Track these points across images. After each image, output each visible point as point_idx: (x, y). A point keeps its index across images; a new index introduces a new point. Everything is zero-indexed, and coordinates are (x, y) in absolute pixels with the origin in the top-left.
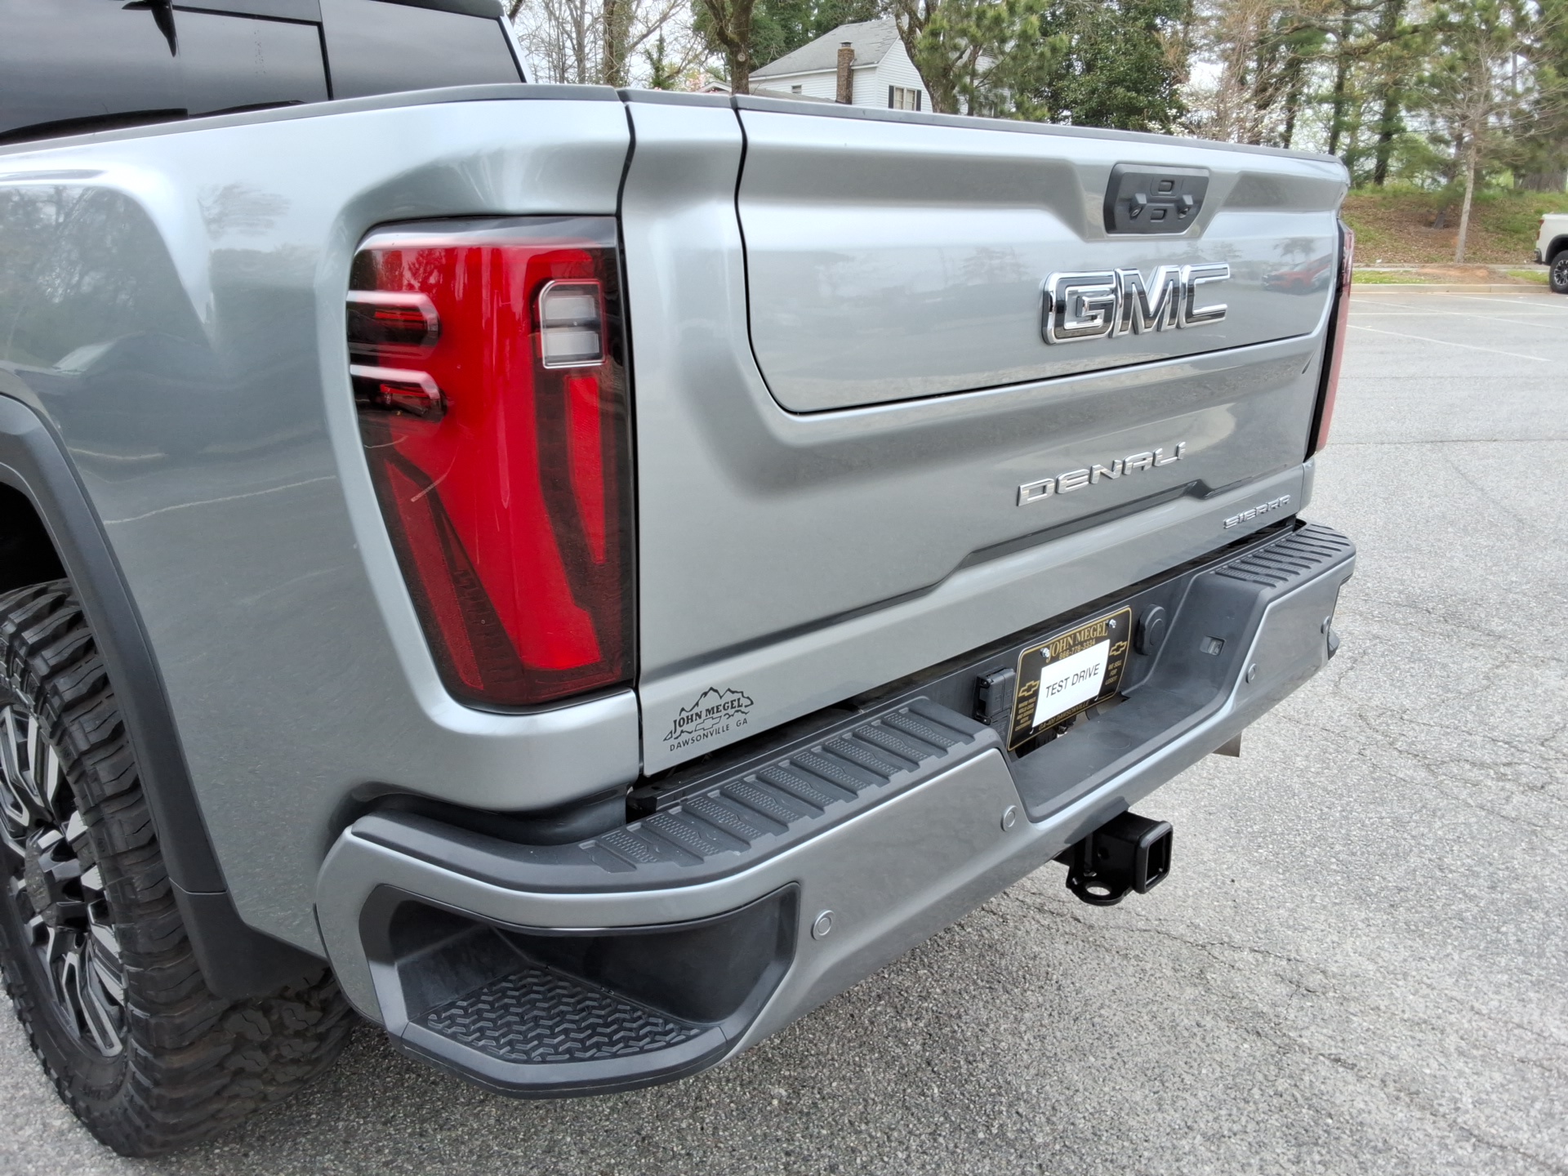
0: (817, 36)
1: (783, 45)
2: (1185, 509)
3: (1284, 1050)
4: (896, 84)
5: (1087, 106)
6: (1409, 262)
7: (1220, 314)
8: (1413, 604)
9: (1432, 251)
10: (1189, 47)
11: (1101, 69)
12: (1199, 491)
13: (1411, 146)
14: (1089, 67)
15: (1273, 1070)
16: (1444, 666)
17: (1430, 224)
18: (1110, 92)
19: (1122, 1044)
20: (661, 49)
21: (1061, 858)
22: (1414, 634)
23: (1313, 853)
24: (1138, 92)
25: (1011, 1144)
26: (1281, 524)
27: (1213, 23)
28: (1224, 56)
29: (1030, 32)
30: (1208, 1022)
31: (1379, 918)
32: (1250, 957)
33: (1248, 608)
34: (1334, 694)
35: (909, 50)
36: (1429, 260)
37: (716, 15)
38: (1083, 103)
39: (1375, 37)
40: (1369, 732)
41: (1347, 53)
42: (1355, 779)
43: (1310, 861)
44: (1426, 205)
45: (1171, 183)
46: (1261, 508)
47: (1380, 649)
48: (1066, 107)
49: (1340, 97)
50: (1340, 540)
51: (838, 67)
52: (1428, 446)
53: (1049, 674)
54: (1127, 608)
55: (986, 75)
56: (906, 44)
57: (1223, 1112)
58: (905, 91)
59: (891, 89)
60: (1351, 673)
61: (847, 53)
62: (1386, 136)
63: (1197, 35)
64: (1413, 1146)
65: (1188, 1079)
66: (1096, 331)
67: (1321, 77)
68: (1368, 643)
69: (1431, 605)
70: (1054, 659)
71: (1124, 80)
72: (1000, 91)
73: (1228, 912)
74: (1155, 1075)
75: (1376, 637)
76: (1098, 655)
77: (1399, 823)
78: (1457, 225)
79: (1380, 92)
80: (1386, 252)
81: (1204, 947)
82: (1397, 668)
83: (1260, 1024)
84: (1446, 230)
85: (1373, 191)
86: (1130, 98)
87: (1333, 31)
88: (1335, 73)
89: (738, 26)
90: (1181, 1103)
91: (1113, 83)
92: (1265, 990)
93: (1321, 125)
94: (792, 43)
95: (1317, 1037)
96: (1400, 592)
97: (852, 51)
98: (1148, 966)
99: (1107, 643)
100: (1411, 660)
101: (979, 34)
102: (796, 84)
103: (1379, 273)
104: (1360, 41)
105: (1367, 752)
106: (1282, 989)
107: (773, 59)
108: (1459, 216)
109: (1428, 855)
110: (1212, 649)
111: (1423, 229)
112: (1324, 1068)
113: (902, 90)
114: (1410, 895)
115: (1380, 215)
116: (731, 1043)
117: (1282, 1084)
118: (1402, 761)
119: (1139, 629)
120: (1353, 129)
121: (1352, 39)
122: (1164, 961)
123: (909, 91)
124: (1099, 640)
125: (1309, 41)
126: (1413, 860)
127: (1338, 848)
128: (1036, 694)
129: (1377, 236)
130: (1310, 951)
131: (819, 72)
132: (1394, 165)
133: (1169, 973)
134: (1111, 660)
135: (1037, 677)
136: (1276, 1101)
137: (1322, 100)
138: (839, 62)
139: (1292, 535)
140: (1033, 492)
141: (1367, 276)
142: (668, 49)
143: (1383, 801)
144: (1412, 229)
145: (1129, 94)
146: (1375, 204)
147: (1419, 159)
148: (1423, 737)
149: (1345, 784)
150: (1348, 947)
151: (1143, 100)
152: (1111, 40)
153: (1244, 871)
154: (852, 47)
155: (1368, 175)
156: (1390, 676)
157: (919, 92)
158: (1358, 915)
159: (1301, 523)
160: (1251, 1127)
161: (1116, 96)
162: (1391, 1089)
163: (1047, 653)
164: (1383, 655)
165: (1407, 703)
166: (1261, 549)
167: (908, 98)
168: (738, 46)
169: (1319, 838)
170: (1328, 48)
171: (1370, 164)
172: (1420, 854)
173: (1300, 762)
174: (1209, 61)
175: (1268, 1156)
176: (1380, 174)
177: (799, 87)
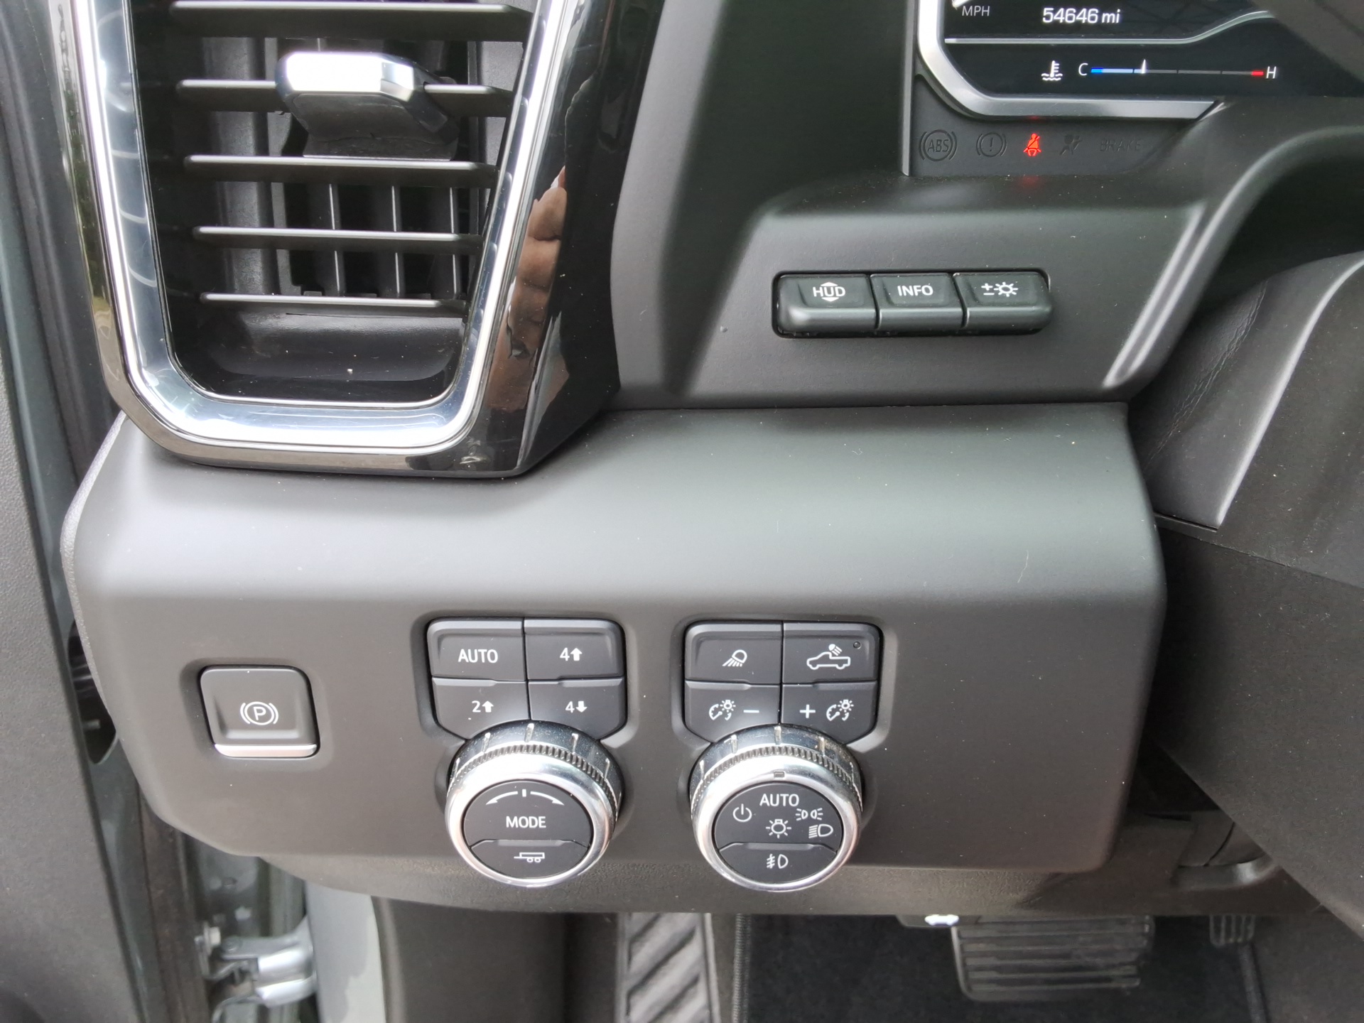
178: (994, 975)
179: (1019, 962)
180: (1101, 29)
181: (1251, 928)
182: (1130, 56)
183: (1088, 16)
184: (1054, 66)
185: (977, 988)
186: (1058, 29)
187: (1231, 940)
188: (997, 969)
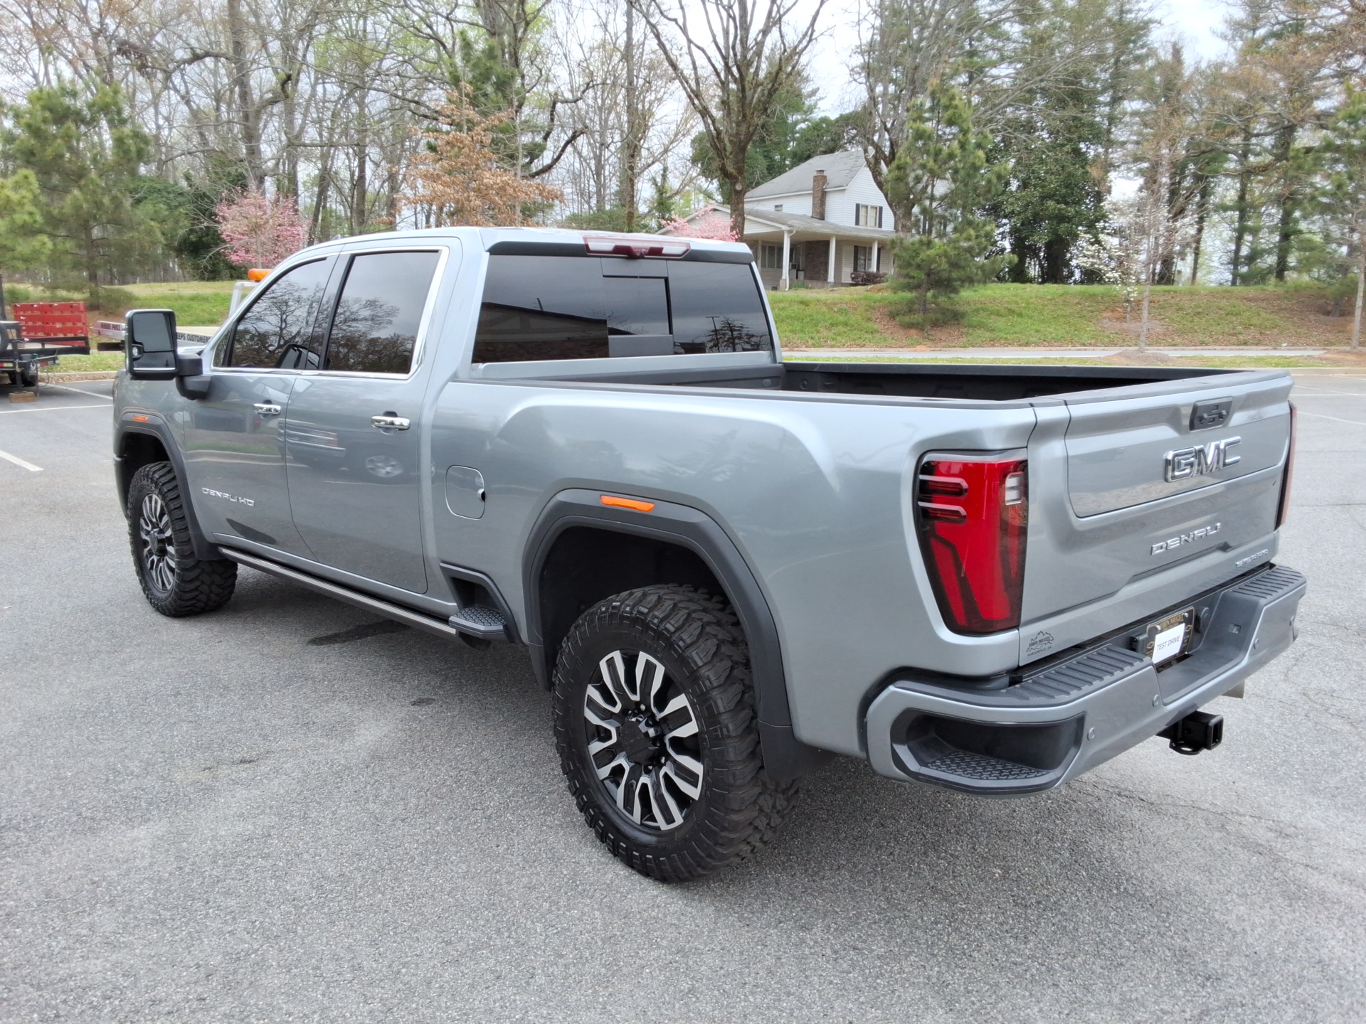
0: (794, 165)
1: (765, 171)
2: (1217, 557)
3: (1278, 860)
4: (862, 202)
5: (1022, 216)
6: (1311, 345)
7: (1237, 462)
8: (1335, 623)
9: (1331, 336)
10: (1109, 166)
11: (1035, 186)
12: (1225, 548)
13: (1308, 246)
14: (1025, 185)
15: (1271, 870)
16: (1359, 664)
17: (1328, 313)
18: (1043, 205)
19: (1184, 856)
20: (664, 177)
21: (1162, 734)
22: (1337, 643)
23: (1281, 770)
24: (1067, 203)
25: (1133, 896)
26: (1263, 566)
27: (1130, 146)
28: (1141, 172)
29: (978, 163)
30: (1231, 847)
31: (1326, 802)
32: (1251, 819)
33: (1253, 610)
34: (1285, 681)
35: (875, 178)
36: (1328, 343)
37: (719, 155)
38: (1019, 213)
39: (1271, 158)
40: (1310, 703)
41: (1248, 171)
42: (1304, 729)
43: (1280, 773)
44: (1324, 296)
45: (1217, 406)
46: (1253, 556)
47: (1314, 652)
48: (1005, 217)
49: (1243, 206)
50: (1297, 575)
51: (813, 189)
52: (1339, 508)
53: (1159, 639)
54: (1192, 608)
55: (942, 198)
56: (873, 173)
57: (1247, 885)
58: (869, 208)
59: (858, 206)
60: (1295, 668)
61: (820, 179)
62: (1285, 237)
63: (1116, 155)
64: (1353, 902)
65: (1224, 872)
66: (1186, 475)
67: (1226, 190)
68: (1305, 649)
69: (1347, 624)
70: (1161, 631)
71: (1054, 195)
72: (955, 211)
73: (1234, 798)
74: (1206, 869)
75: (1310, 645)
76: (1179, 631)
77: (1334, 754)
78: (1352, 313)
79: (1280, 200)
80: (1291, 337)
81: (1222, 814)
82: (1327, 665)
83: (1261, 849)
84: (1342, 318)
85: (1276, 286)
86: (1059, 209)
87: (1235, 153)
88: (1238, 185)
89: (736, 163)
90: (1222, 881)
91: (1044, 198)
92: (1261, 834)
93: (1226, 225)
94: (774, 170)
95: (1294, 855)
96: (1325, 615)
97: (825, 177)
98: (1191, 823)
99: (1183, 625)
100: (1336, 659)
101: (936, 167)
102: (778, 203)
103: (1286, 358)
104: (1259, 159)
105: (1311, 715)
106: (1271, 835)
107: (758, 184)
108: (1353, 306)
109: (1354, 770)
110: (1235, 631)
111: (1322, 317)
112: (1301, 869)
113: (867, 207)
114: (1344, 791)
115: (1284, 306)
116: (1058, 779)
117: (1277, 874)
118: (1334, 720)
119: (1197, 619)
120: (1255, 232)
121: (1252, 158)
122: (1199, 820)
123: (872, 207)
124: (1180, 623)
125: (1214, 160)
126: (1345, 774)
127: (1297, 766)
128: (1153, 649)
129: (1281, 323)
130: (1285, 817)
131: (797, 194)
132: (1292, 260)
133: (1204, 826)
134: (1186, 634)
135: (1154, 640)
136: (1275, 882)
137: (1225, 208)
138: (814, 186)
139: (1269, 571)
140: (1158, 548)
141: (1276, 360)
142: (670, 176)
143: (1323, 742)
144: (1312, 317)
145: (1059, 206)
146: (1279, 297)
147: (1315, 255)
148: (1347, 707)
149: (1298, 733)
150: (1309, 815)
151: (1071, 210)
152: (1042, 161)
153: (1240, 778)
154: (825, 174)
155: (1270, 270)
156: (1322, 670)
157: (881, 209)
158: (1313, 800)
159: (1272, 566)
160: (1263, 891)
161: (1047, 208)
162: (1339, 878)
163: (1159, 627)
164: (1316, 656)
165: (1335, 686)
166: (1254, 579)
167: (872, 213)
168: (736, 178)
169: (1285, 761)
170: (1231, 166)
171: (1271, 260)
172: (1349, 770)
173: (1267, 720)
174: (1129, 178)
175: (1274, 903)
176: (1281, 269)
177: (781, 206)
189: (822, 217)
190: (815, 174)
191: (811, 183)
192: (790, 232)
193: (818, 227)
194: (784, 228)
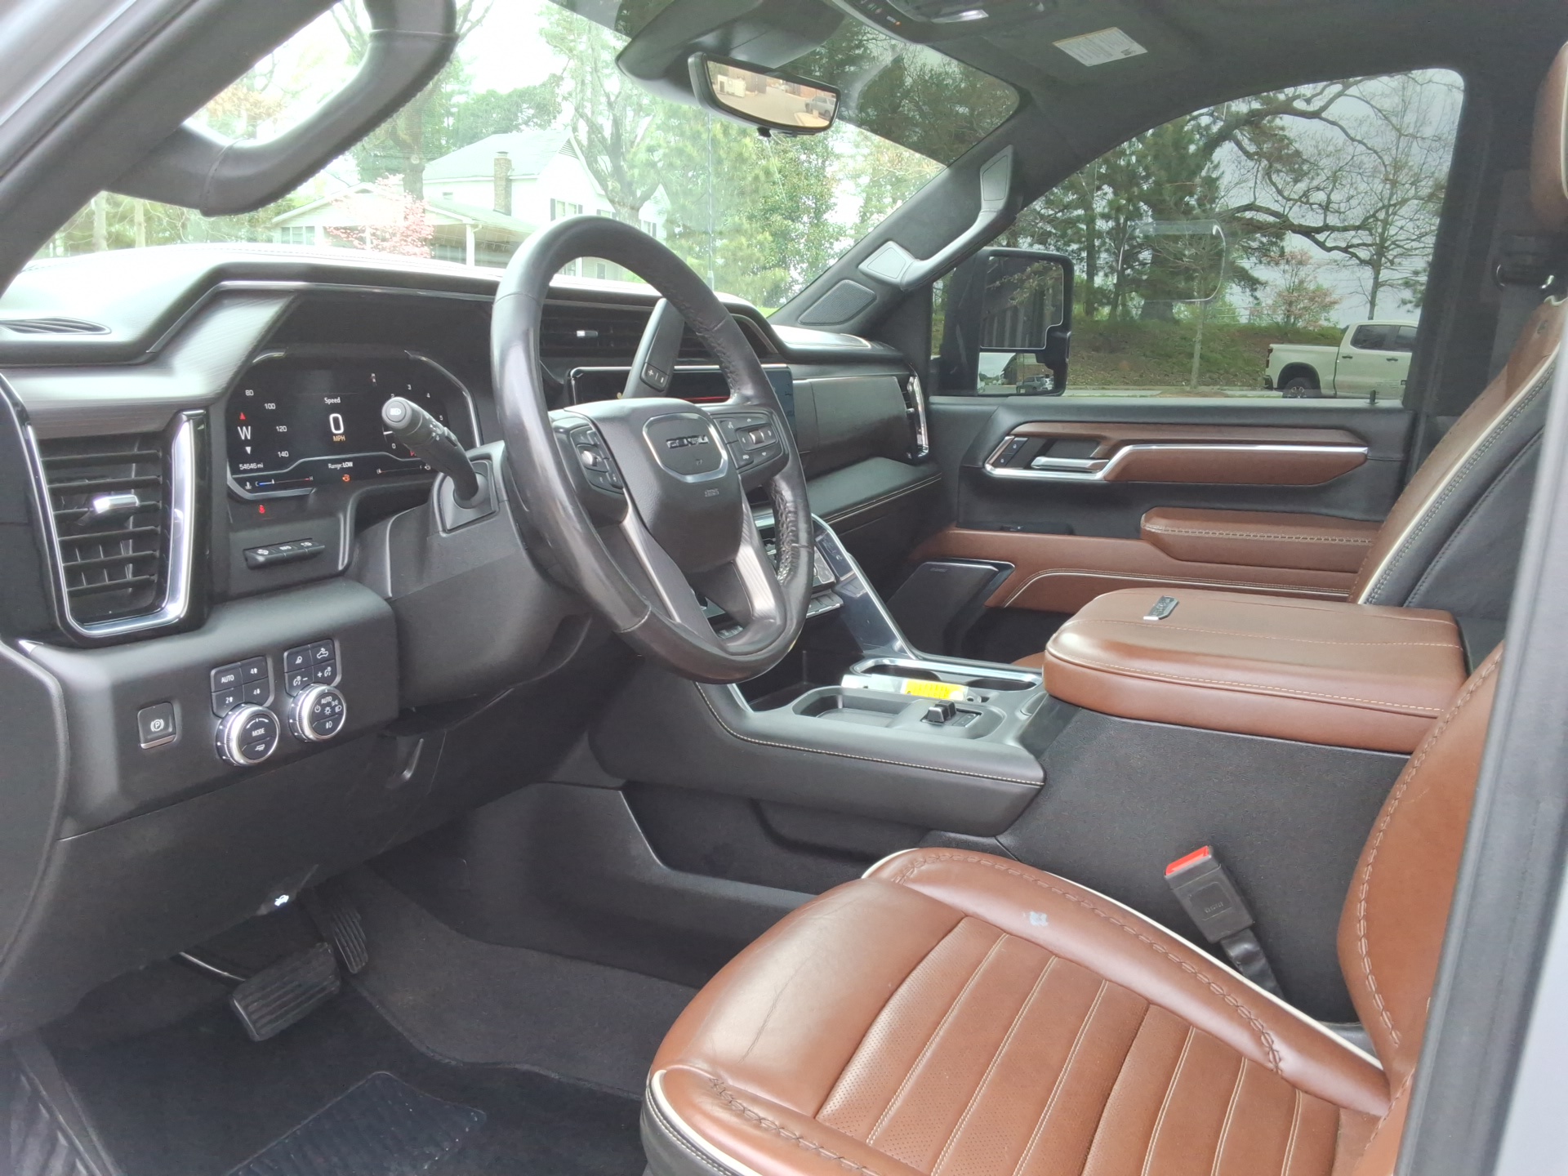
4: (557, 197)
18: (767, 219)
29: (746, 155)
51: (495, 176)
58: (566, 204)
59: (553, 201)
61: (503, 162)
97: (509, 161)
102: (446, 190)
113: (564, 204)
123: (573, 205)
131: (472, 179)
138: (496, 171)
145: (786, 222)
154: (509, 157)
157: (581, 207)
168: (411, 148)
178: (268, 1018)
179: (278, 1003)
180: (258, 470)
181: (366, 955)
182: (268, 478)
183: (253, 466)
184: (248, 483)
185: (263, 1031)
186: (245, 471)
187: (360, 967)
188: (271, 1013)
189: (508, 212)
190: (498, 156)
191: (490, 170)
192: (474, 226)
193: (503, 222)
194: (466, 220)
